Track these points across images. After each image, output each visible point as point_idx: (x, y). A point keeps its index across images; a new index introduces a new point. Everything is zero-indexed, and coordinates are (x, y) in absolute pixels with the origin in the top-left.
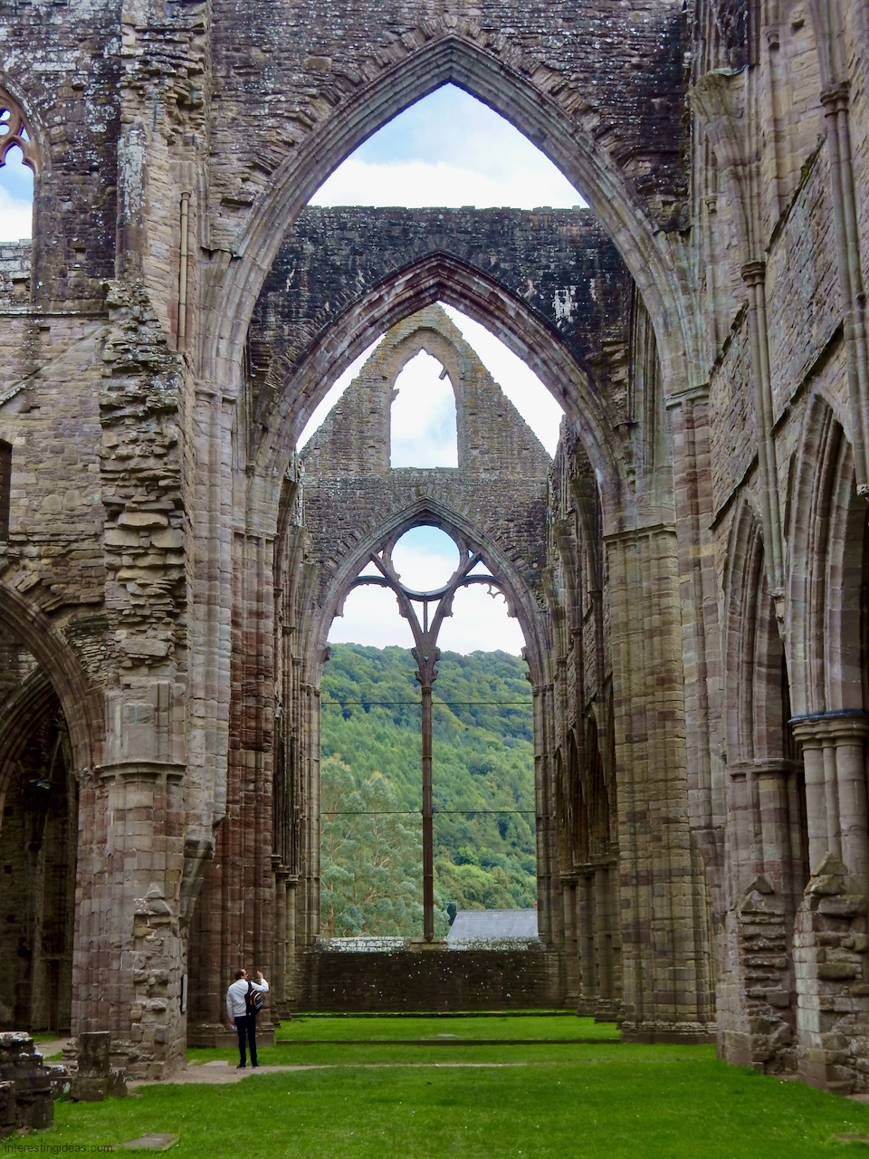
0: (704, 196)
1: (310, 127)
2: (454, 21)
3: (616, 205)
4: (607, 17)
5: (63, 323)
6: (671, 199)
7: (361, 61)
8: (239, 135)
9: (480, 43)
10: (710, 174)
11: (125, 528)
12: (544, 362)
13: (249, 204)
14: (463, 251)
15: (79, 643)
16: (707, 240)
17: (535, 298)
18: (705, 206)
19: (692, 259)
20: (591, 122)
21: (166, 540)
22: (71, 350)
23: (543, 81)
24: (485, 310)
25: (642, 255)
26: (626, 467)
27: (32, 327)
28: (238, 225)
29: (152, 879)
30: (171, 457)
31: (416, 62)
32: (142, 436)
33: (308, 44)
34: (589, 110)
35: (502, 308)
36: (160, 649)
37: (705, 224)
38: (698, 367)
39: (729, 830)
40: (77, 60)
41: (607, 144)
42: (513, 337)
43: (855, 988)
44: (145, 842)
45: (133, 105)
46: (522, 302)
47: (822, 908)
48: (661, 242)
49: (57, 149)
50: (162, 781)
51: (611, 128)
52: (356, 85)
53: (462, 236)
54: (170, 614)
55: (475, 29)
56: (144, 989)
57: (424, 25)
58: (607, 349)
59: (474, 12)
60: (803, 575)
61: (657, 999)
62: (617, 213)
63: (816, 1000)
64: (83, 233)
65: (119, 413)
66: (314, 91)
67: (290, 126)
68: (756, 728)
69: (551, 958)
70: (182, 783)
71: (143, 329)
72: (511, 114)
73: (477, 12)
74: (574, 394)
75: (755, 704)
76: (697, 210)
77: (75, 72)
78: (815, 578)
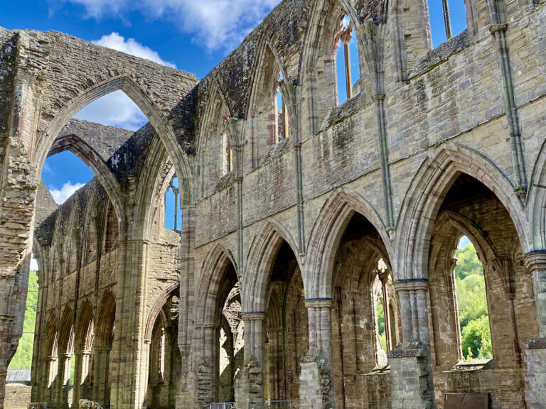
0: (202, 146)
1: (77, 95)
2: (127, 71)
3: (171, 141)
4: (174, 82)
6: (189, 143)
7: (96, 76)
8: (51, 92)
9: (135, 80)
10: (205, 140)
11: (7, 228)
12: (105, 178)
13: (53, 117)
14: (82, 135)
16: (201, 159)
18: (202, 149)
19: (195, 165)
20: (167, 114)
21: (22, 234)
23: (154, 98)
24: (86, 157)
25: (178, 159)
26: (131, 219)
28: (48, 123)
31: (114, 81)
32: (22, 196)
33: (78, 66)
34: (167, 110)
35: (93, 158)
36: (13, 273)
37: (201, 155)
38: (193, 197)
39: (192, 346)
41: (171, 122)
42: (95, 168)
46: (101, 157)
50: (7, 322)
51: (173, 117)
52: (94, 84)
53: (82, 130)
57: (117, 70)
58: (129, 178)
59: (134, 70)
60: (251, 271)
62: (171, 144)
63: (249, 399)
65: (13, 187)
66: (79, 83)
67: (70, 93)
68: (206, 313)
70: (13, 323)
71: (21, 157)
72: (140, 105)
75: (207, 305)
76: (199, 149)
78: (255, 272)
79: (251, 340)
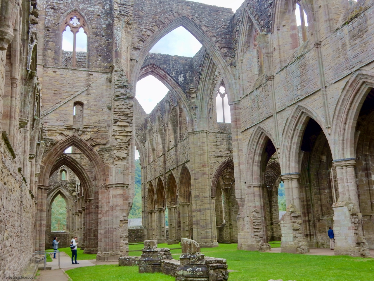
0: (240, 59)
1: (153, 32)
2: (185, 12)
3: (219, 58)
4: (217, 16)
5: (96, 74)
6: (231, 58)
7: (165, 18)
8: (137, 32)
9: (190, 18)
10: (242, 54)
11: (118, 126)
12: (176, 91)
13: (139, 49)
14: (158, 64)
15: (103, 153)
16: (240, 68)
17: (175, 76)
18: (240, 61)
19: (236, 73)
20: (214, 39)
21: (128, 129)
22: (98, 81)
23: (204, 29)
24: (162, 78)
25: (224, 70)
26: (194, 117)
27: (88, 74)
28: (137, 54)
29: (123, 212)
30: (132, 109)
31: (177, 20)
32: (125, 104)
33: (153, 12)
34: (214, 36)
35: (167, 78)
36: (125, 156)
37: (240, 64)
38: (237, 96)
39: (246, 199)
40: (99, 9)
41: (217, 45)
42: (169, 85)
43: (300, 232)
44: (121, 203)
45: (117, 22)
46: (172, 77)
47: (293, 215)
48: (229, 67)
49: (94, 30)
50: (125, 188)
51: (218, 41)
52: (164, 24)
53: (158, 60)
54: (127, 147)
55: (190, 15)
56: (123, 239)
57: (179, 12)
58: (191, 90)
59: (189, 10)
60: (286, 144)
61: (202, 238)
62: (219, 60)
63: (293, 235)
64: (101, 52)
65: (119, 98)
66: (154, 24)
67: (149, 32)
68: (254, 176)
69: (146, 230)
70: (128, 188)
71: (122, 77)
72: (196, 35)
73: (190, 11)
74: (182, 99)
75: (254, 171)
76: (238, 61)
77: (98, 12)
78: (289, 144)
79: (291, 193)
